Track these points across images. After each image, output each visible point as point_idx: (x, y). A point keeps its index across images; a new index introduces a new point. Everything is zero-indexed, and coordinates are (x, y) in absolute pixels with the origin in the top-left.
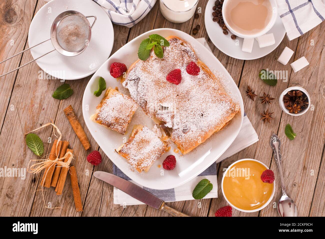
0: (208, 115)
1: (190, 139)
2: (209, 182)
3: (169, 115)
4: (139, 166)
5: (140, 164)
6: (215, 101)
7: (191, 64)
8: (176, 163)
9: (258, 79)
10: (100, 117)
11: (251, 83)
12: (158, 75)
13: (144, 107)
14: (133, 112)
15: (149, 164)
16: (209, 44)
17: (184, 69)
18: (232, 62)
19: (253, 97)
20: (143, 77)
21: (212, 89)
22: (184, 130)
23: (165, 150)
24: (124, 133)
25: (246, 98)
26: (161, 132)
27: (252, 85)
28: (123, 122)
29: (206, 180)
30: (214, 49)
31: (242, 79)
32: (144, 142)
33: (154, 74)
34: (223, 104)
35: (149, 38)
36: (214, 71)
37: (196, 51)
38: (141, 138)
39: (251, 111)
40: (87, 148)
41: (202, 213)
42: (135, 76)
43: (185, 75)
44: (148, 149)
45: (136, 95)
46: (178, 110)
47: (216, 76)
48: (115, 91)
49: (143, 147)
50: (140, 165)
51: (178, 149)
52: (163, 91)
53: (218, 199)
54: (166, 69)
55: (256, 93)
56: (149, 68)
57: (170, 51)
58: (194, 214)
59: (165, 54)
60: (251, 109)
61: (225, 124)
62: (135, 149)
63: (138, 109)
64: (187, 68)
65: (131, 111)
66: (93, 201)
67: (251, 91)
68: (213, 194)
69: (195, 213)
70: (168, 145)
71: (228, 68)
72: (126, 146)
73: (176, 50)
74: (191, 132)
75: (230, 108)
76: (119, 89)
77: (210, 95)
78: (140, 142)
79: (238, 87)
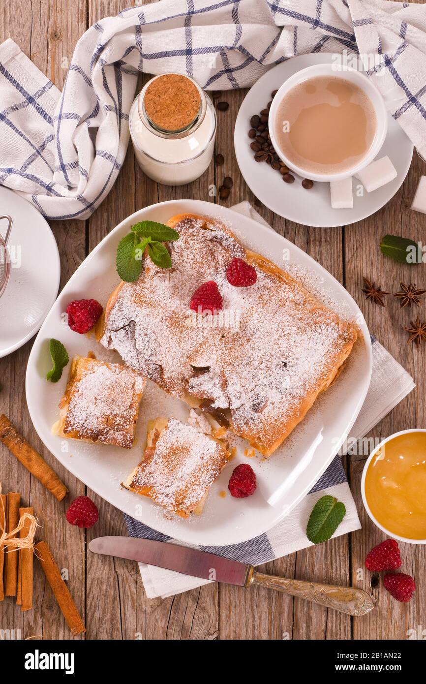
0: (296, 361)
1: (273, 420)
2: (336, 499)
3: (217, 383)
4: (180, 506)
5: (180, 501)
6: (305, 328)
7: (234, 265)
8: (255, 478)
9: (380, 258)
10: (72, 423)
11: (368, 271)
12: (171, 304)
13: (159, 379)
14: (139, 395)
15: (201, 496)
16: (260, 212)
17: (222, 279)
18: (317, 237)
19: (380, 299)
20: (141, 316)
21: (290, 306)
22: (254, 405)
23: (226, 458)
24: (131, 445)
25: (366, 304)
26: (207, 422)
27: (371, 273)
28: (124, 422)
29: (328, 498)
30: (272, 219)
31: (346, 266)
32: (177, 452)
33: (162, 305)
34: (322, 330)
35: (132, 232)
36: (286, 265)
37: (237, 234)
38: (169, 445)
39: (382, 329)
40: (61, 496)
41: (336, 570)
42: (123, 320)
43: (227, 290)
44: (189, 465)
45: (136, 357)
46: (231, 366)
47: (293, 276)
48: (90, 361)
49: (179, 463)
50: (182, 503)
51: (253, 448)
52: (190, 335)
53: (364, 532)
54: (185, 288)
55: (384, 289)
56: (149, 294)
57: (183, 247)
58: (320, 576)
59: (175, 256)
60: (383, 324)
61: (336, 371)
62: (163, 472)
63: (146, 386)
64: (227, 274)
65: (133, 395)
66: (101, 604)
67: (373, 286)
68: (350, 524)
69: (323, 572)
70: (230, 446)
71: (312, 250)
72: (143, 470)
73: (196, 242)
74: (270, 407)
75: (340, 336)
76: (96, 354)
77: (290, 319)
78: (169, 453)
79: (344, 285)
